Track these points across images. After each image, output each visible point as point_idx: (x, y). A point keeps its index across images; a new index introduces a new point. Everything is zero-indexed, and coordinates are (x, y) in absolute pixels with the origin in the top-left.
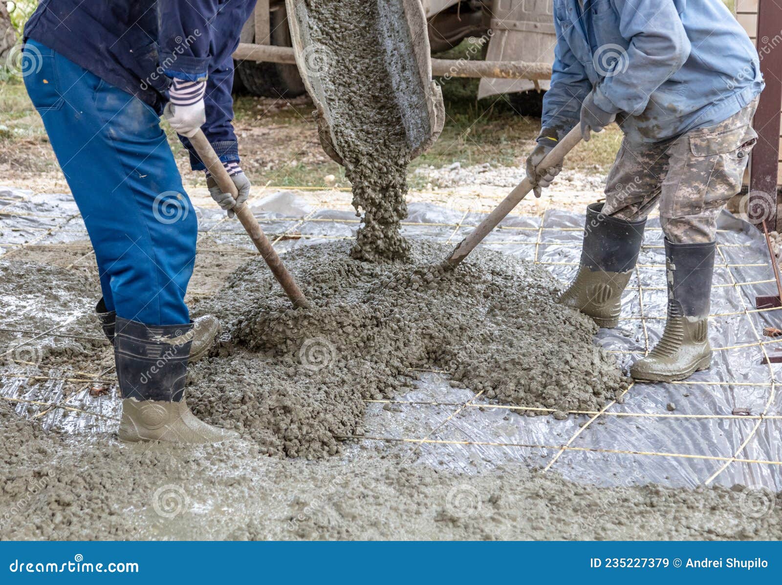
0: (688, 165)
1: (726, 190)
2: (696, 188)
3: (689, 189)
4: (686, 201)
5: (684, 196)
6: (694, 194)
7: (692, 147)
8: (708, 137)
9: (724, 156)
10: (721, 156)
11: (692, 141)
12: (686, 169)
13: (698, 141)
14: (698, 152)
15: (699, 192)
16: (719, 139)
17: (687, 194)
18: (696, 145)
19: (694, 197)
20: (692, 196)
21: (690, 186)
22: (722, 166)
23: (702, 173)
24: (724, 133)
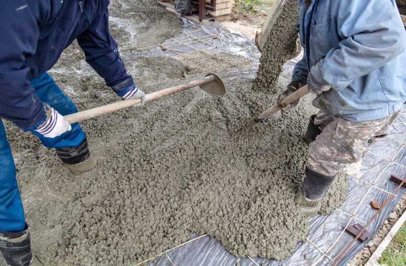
0: (331, 137)
1: (350, 159)
2: (332, 150)
3: (328, 149)
4: (323, 154)
5: (323, 152)
6: (329, 153)
7: (337, 129)
8: (349, 127)
9: (356, 140)
10: (353, 140)
11: (339, 125)
12: (329, 138)
13: (342, 127)
14: (339, 133)
15: (333, 153)
16: (357, 131)
17: (325, 151)
18: (340, 129)
19: (329, 154)
20: (327, 153)
21: (329, 148)
22: (353, 146)
23: (338, 145)
24: (361, 127)
